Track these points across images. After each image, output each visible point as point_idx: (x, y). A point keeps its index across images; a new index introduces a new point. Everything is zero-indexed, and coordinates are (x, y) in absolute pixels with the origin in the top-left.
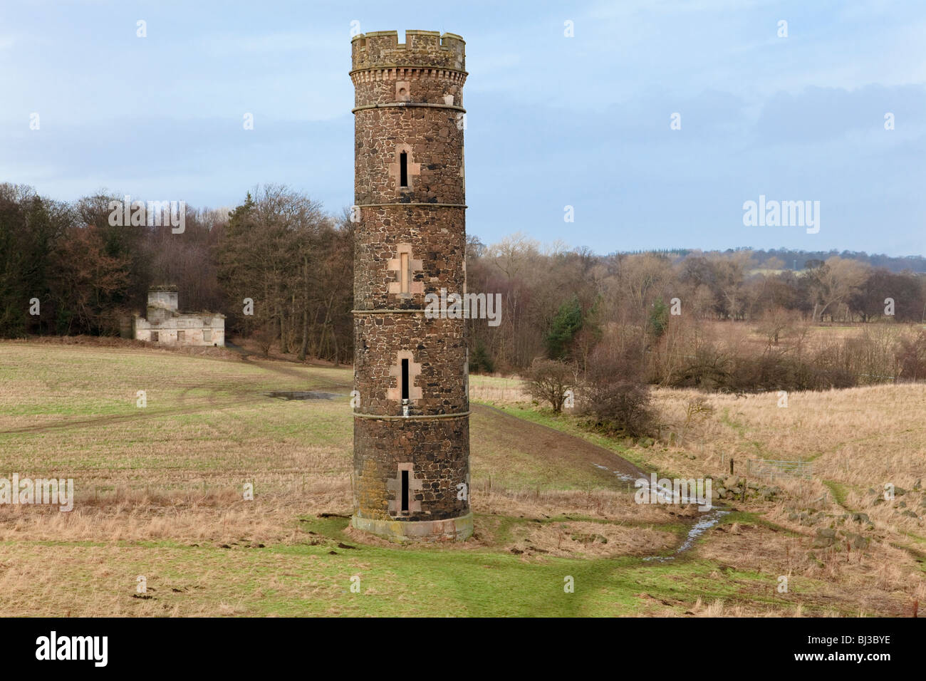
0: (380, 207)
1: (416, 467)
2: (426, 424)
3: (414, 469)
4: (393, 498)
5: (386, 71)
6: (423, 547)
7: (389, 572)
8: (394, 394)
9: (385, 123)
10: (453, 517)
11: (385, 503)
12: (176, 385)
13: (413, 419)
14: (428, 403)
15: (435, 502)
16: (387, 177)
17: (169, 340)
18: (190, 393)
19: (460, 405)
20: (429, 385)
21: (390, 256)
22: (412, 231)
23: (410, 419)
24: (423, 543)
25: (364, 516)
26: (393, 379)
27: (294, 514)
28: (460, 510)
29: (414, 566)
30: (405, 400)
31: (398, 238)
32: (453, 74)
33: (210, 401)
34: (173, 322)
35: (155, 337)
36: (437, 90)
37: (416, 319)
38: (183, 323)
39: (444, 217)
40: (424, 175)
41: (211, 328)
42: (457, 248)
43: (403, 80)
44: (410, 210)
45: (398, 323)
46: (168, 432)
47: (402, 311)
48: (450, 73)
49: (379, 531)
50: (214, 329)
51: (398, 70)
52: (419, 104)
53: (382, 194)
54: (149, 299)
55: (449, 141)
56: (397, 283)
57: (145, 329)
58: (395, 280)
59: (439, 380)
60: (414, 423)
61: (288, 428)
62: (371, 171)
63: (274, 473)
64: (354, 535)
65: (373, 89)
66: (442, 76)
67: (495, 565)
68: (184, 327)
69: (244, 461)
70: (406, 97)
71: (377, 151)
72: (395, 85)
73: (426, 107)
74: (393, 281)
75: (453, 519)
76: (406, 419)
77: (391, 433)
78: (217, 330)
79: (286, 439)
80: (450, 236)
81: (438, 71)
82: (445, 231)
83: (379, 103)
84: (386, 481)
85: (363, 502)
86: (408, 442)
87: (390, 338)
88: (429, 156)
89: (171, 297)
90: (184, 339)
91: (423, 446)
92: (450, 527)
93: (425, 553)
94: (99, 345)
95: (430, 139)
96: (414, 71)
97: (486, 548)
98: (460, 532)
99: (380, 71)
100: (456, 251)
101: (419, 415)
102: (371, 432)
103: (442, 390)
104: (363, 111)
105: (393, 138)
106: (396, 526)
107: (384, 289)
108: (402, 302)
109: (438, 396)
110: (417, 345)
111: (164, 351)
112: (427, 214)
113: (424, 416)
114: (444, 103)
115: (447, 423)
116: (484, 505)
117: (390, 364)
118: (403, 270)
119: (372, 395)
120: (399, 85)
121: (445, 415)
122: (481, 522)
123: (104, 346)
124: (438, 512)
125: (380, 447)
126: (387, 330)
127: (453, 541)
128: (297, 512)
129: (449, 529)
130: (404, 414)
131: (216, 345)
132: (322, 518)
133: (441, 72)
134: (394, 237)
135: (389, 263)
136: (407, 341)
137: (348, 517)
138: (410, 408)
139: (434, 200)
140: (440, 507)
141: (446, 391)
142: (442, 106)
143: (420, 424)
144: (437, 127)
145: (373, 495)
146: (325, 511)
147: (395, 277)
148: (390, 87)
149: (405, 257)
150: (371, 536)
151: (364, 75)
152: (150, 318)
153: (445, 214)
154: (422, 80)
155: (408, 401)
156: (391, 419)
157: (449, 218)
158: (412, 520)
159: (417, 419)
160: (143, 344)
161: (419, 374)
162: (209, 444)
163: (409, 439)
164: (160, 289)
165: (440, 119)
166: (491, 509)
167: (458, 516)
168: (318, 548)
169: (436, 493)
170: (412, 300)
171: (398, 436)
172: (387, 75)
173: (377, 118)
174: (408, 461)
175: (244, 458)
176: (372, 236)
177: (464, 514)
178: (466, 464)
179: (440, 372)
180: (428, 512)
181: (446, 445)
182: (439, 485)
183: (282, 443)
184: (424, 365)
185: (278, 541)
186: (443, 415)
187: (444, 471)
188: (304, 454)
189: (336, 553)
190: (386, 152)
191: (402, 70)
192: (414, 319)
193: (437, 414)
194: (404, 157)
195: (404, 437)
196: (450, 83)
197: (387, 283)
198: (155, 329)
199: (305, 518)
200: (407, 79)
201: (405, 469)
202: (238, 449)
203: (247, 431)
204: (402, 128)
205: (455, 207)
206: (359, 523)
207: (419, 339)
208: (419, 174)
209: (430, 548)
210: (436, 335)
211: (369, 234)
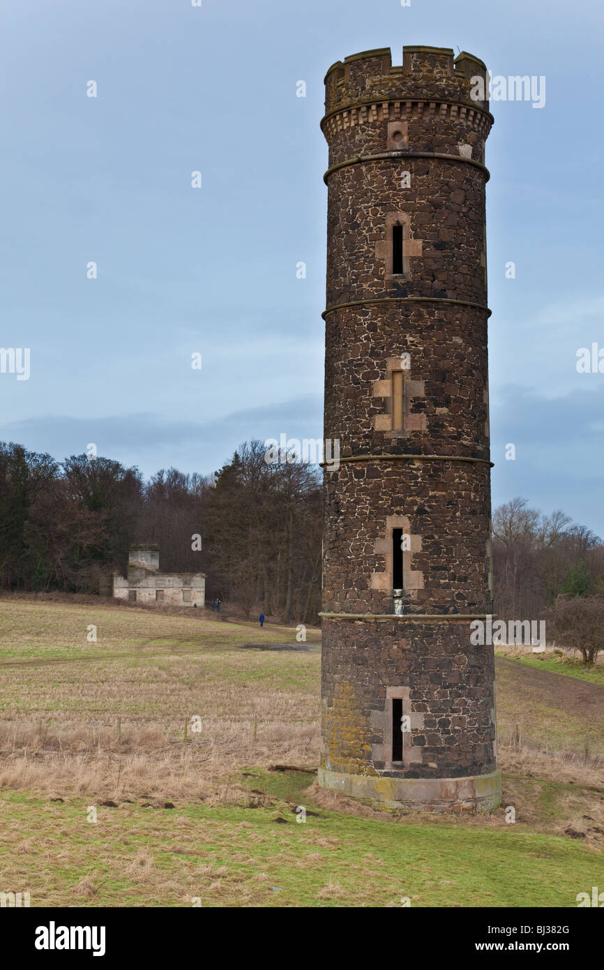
0: (362, 305)
1: (415, 692)
2: (429, 628)
3: (411, 697)
4: (379, 741)
5: (374, 107)
6: (426, 819)
7: (370, 855)
8: (381, 581)
9: (371, 183)
10: (470, 775)
11: (367, 748)
12: (140, 635)
13: (410, 619)
14: (432, 596)
15: (443, 748)
16: (374, 261)
17: (147, 599)
18: (152, 643)
19: (481, 602)
20: (434, 568)
21: (375, 375)
22: (409, 339)
23: (404, 620)
24: (425, 813)
25: (335, 769)
26: (380, 558)
27: (236, 765)
28: (482, 764)
29: (413, 847)
30: (398, 591)
31: (387, 350)
32: (472, 113)
33: (172, 649)
34: (151, 581)
35: (133, 596)
36: (448, 134)
37: (415, 469)
38: (162, 582)
39: (457, 319)
40: (428, 258)
41: (191, 587)
42: (476, 368)
43: (398, 119)
44: (407, 308)
45: (388, 474)
46: (108, 674)
47: (394, 456)
48: (468, 111)
49: (357, 792)
50: (194, 589)
51: (391, 105)
52: (421, 153)
53: (365, 286)
54: (130, 558)
55: (464, 210)
56: (386, 416)
57: (123, 588)
58: (384, 411)
59: (449, 561)
60: (411, 626)
61: (253, 673)
62: (350, 255)
63: (225, 720)
64: (320, 797)
65: (354, 137)
66: (455, 114)
67: (546, 852)
68: (163, 586)
69: (190, 705)
70: (403, 144)
71: (359, 225)
72: (386, 128)
73: (433, 158)
74: (379, 413)
75: (471, 778)
76: (398, 619)
77: (376, 641)
78: (198, 589)
79: (248, 683)
80: (466, 349)
81: (449, 106)
82: (459, 340)
83: (363, 155)
84: (369, 715)
85: (335, 746)
86: (401, 654)
87: (375, 497)
88: (435, 230)
89: (152, 556)
90: (162, 598)
91: (425, 661)
92: (466, 790)
93: (429, 828)
94: (73, 602)
95: (436, 205)
96: (414, 105)
97: (525, 825)
98: (482, 799)
99: (364, 109)
100: (474, 371)
101: (418, 613)
102: (346, 639)
103: (453, 577)
104: (339, 172)
105: (382, 204)
106: (383, 784)
107: (367, 425)
108: (394, 443)
109: (447, 586)
110: (415, 508)
111: (140, 609)
112: (431, 314)
113: (426, 615)
114: (459, 155)
115: (461, 628)
116: (513, 763)
117: (374, 535)
118: (396, 396)
119: (349, 584)
120: (393, 127)
121: (459, 615)
122: (511, 787)
123: (79, 603)
124: (448, 765)
125: (360, 662)
126: (370, 486)
127: (472, 812)
128: (241, 763)
129: (465, 793)
130: (397, 613)
131: (195, 605)
132: (276, 772)
133: (454, 108)
134: (383, 348)
135: (374, 386)
136: (400, 502)
137: (313, 772)
138: (404, 603)
139: (442, 293)
140: (452, 757)
141: (460, 580)
142: (455, 157)
143: (421, 627)
144: (447, 188)
145: (348, 735)
146: (281, 762)
147: (383, 406)
148: (378, 131)
149: (398, 378)
150: (346, 800)
151: (342, 119)
152: (129, 578)
153: (458, 316)
154: (427, 119)
155: (402, 593)
156: (376, 619)
157: (465, 322)
158: (408, 775)
159: (416, 619)
160: (119, 602)
161: (419, 551)
162: (153, 686)
163: (404, 651)
164: (141, 547)
165: (453, 177)
166: (524, 768)
167: (480, 774)
168: (259, 813)
169: (446, 736)
170: (409, 440)
171: (386, 644)
172: (375, 113)
173: (359, 176)
174: (403, 684)
175: (191, 702)
176: (350, 348)
177: (488, 771)
178: (490, 694)
179: (451, 549)
180: (433, 765)
181: (460, 662)
182: (449, 722)
183: (242, 688)
184: (426, 538)
185: (199, 800)
186: (455, 616)
187: (457, 701)
188: (267, 700)
189: (285, 822)
190: (372, 225)
191: (397, 105)
192: (412, 469)
193: (445, 613)
194: (398, 231)
195: (395, 647)
196: (468, 126)
197: (370, 415)
198: (132, 588)
199: (251, 772)
200: (404, 117)
201: (398, 696)
202: (188, 693)
203: (202, 674)
204: (395, 189)
205: (473, 307)
206: (329, 779)
207: (418, 499)
208: (420, 255)
209: (436, 822)
210: (444, 493)
211: (346, 346)
